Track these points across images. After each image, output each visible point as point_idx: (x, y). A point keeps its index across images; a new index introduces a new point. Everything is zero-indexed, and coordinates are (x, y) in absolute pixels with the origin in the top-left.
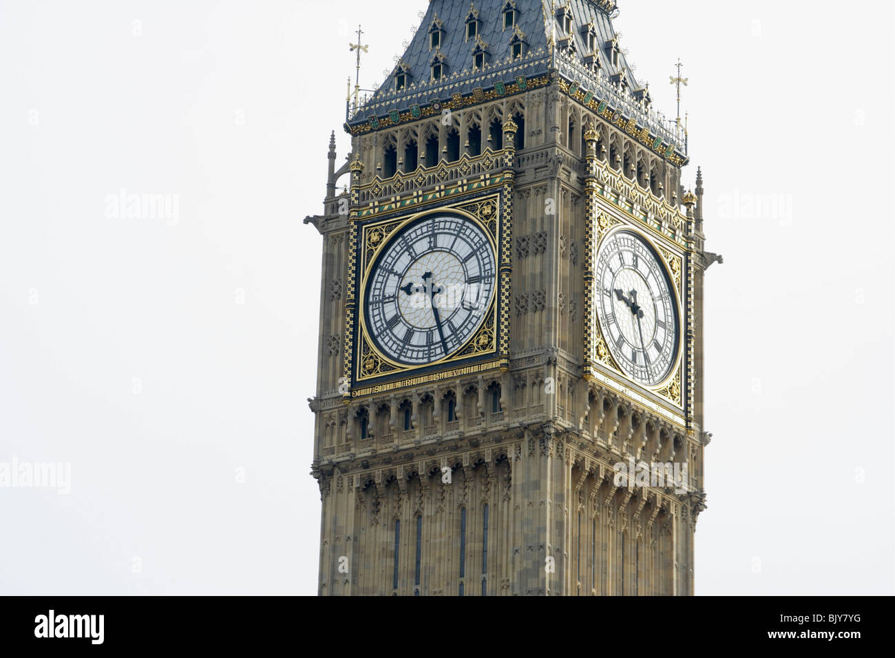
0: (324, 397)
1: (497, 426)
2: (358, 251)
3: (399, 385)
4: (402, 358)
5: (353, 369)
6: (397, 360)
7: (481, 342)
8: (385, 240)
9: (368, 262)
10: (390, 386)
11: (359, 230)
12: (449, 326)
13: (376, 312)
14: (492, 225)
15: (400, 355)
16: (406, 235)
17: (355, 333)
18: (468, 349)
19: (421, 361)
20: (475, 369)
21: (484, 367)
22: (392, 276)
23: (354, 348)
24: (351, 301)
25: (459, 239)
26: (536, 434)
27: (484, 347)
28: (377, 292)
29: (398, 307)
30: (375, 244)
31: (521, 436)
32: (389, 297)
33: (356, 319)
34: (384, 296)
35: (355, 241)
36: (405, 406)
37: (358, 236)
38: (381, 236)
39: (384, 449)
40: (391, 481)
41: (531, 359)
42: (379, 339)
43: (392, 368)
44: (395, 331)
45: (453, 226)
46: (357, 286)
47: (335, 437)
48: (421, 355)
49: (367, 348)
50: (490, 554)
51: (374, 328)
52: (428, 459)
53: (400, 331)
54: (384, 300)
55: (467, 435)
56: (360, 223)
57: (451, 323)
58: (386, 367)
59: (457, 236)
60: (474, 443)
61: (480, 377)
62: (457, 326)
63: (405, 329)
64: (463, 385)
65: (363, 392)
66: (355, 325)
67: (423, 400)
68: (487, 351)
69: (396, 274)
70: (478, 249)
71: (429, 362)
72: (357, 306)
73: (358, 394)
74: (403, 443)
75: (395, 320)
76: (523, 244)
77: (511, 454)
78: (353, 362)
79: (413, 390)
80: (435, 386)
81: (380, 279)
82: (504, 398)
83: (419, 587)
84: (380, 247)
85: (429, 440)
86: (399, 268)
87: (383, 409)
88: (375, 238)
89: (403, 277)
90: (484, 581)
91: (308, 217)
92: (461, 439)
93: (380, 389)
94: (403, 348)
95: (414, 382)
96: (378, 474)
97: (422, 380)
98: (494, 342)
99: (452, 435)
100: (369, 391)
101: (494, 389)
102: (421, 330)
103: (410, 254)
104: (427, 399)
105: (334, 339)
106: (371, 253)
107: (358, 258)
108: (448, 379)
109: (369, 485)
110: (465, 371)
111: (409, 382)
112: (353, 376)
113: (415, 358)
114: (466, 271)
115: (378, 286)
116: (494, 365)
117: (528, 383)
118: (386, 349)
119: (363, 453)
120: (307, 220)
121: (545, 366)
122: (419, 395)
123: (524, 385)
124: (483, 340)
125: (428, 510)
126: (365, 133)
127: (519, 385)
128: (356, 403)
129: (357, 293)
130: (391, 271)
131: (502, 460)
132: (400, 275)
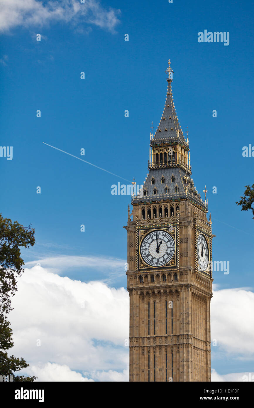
0: (130, 272)
1: (176, 284)
2: (138, 237)
3: (151, 271)
4: (151, 264)
5: (138, 266)
6: (149, 265)
7: (172, 263)
8: (145, 235)
9: (141, 240)
10: (147, 271)
11: (138, 232)
13: (143, 252)
14: (174, 235)
15: (150, 264)
16: (150, 234)
17: (138, 257)
18: (169, 264)
19: (156, 266)
20: (171, 270)
21: (173, 269)
22: (147, 244)
23: (138, 261)
24: (137, 249)
25: (165, 237)
26: (186, 286)
27: (173, 265)
28: (143, 247)
29: (149, 252)
30: (143, 235)
31: (182, 287)
32: (147, 249)
33: (138, 254)
34: (145, 248)
35: (137, 234)
36: (152, 276)
37: (138, 233)
39: (146, 286)
40: (148, 293)
41: (184, 268)
42: (144, 259)
43: (148, 267)
44: (149, 257)
45: (163, 233)
46: (138, 245)
47: (133, 281)
48: (156, 264)
49: (141, 261)
50: (173, 313)
51: (143, 256)
52: (158, 289)
53: (150, 258)
54: (145, 249)
55: (168, 285)
57: (163, 257)
58: (147, 266)
59: (164, 236)
60: (170, 287)
61: (172, 272)
62: (165, 258)
63: (151, 257)
64: (167, 273)
65: (141, 272)
66: (138, 255)
67: (157, 275)
68: (173, 266)
69: (148, 243)
70: (170, 240)
71: (158, 266)
72: (138, 250)
73: (140, 272)
74: (151, 285)
75: (149, 255)
76: (181, 240)
77: (179, 290)
78: (138, 264)
79: (155, 273)
80: (160, 273)
81: (144, 244)
82: (178, 277)
83: (155, 319)
84: (144, 236)
85: (158, 285)
87: (146, 276)
88: (142, 234)
89: (150, 245)
90: (172, 319)
92: (167, 286)
93: (145, 272)
94: (151, 262)
95: (155, 271)
96: (145, 292)
97: (157, 271)
98: (175, 264)
99: (164, 284)
100: (143, 272)
101: (175, 275)
102: (156, 258)
103: (152, 239)
104: (158, 275)
105: (131, 257)
106: (141, 238)
107: (138, 238)
108: (164, 271)
109: (142, 294)
110: (168, 270)
111: (153, 271)
112: (138, 268)
113: (154, 265)
114: (167, 245)
115: (144, 246)
116: (176, 269)
117: (184, 274)
118: (146, 261)
119: (140, 286)
120: (123, 227)
121: (188, 271)
122: (156, 274)
123: (183, 274)
124: (173, 263)
125: (157, 301)
126: (137, 205)
127: (181, 274)
128: (139, 274)
129: (138, 247)
130: (147, 243)
131: (177, 291)
132: (149, 244)
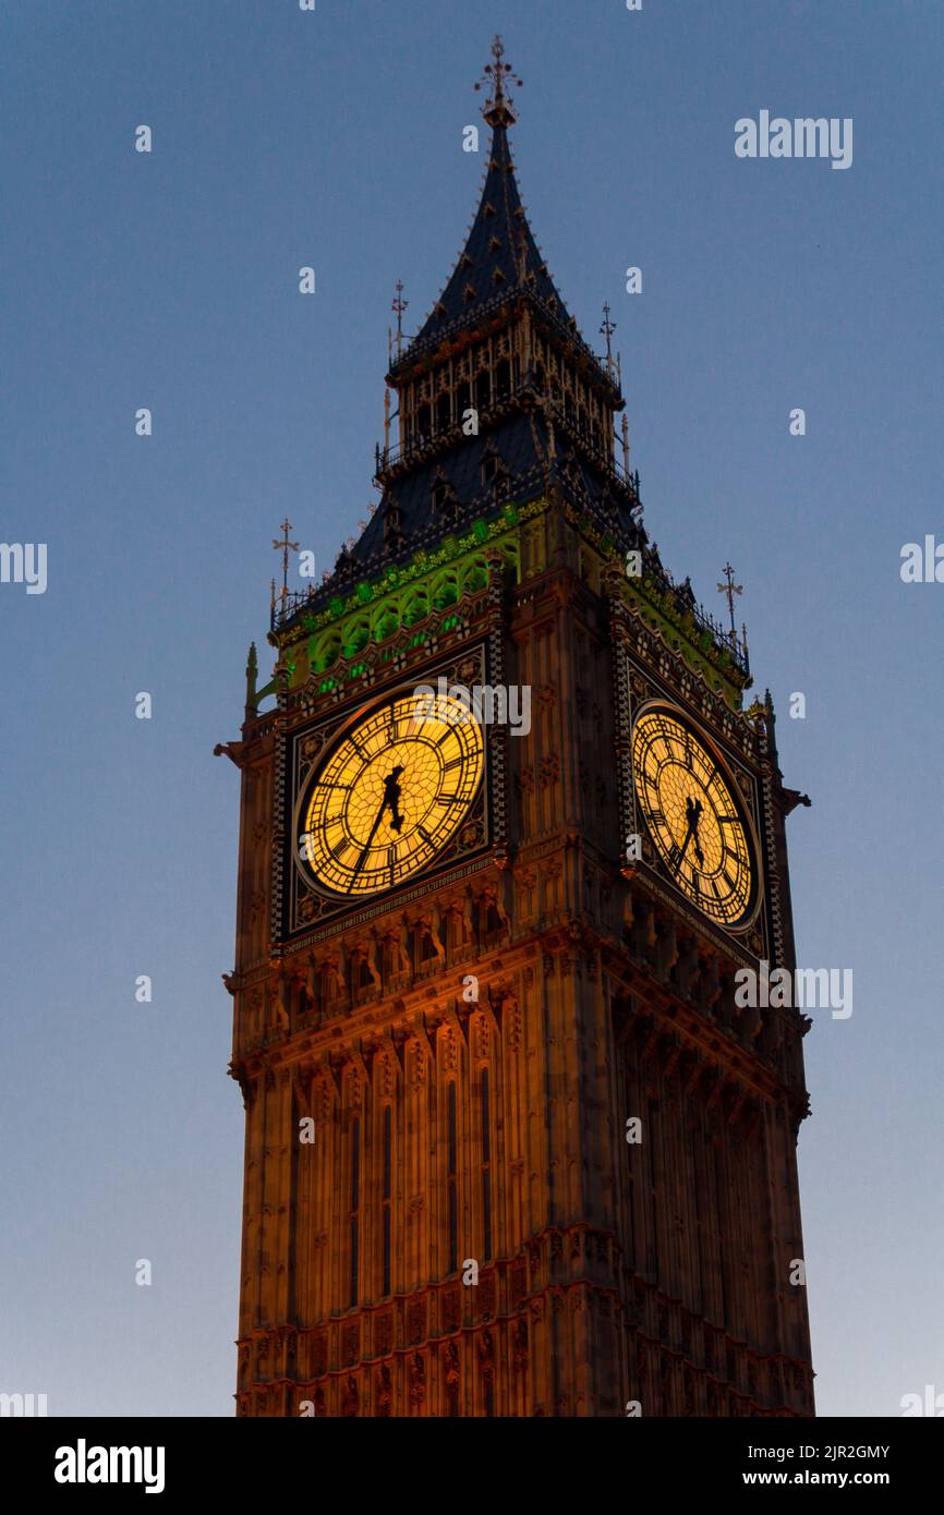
2: (288, 769)
7: (468, 839)
8: (325, 748)
9: (302, 781)
11: (289, 744)
12: (419, 833)
16: (351, 735)
18: (452, 850)
22: (336, 791)
27: (470, 844)
29: (347, 828)
30: (312, 756)
32: (334, 819)
34: (326, 819)
35: (283, 756)
37: (288, 751)
38: (320, 743)
54: (327, 823)
56: (289, 736)
57: (422, 828)
62: (429, 830)
68: (476, 848)
69: (341, 787)
75: (346, 842)
81: (320, 799)
84: (317, 759)
86: (347, 777)
88: (310, 748)
89: (352, 789)
91: (219, 746)
98: (486, 834)
102: (380, 848)
103: (361, 757)
106: (306, 768)
116: (486, 862)
120: (219, 750)
124: (469, 836)
130: (335, 786)
132: (347, 788)
